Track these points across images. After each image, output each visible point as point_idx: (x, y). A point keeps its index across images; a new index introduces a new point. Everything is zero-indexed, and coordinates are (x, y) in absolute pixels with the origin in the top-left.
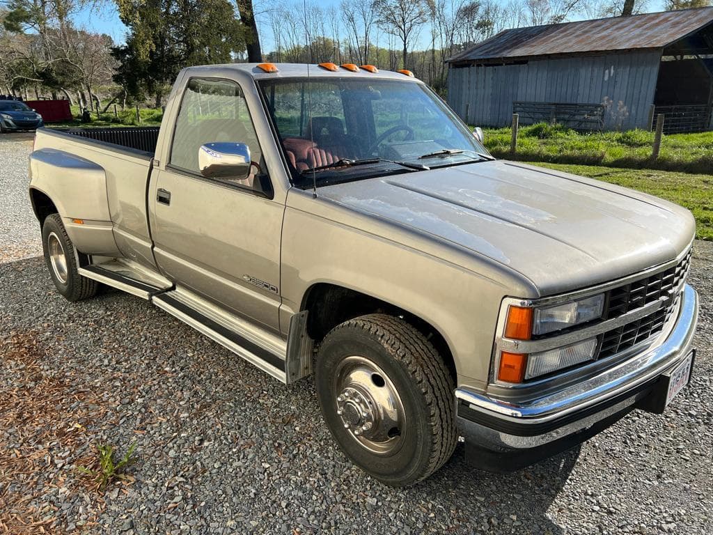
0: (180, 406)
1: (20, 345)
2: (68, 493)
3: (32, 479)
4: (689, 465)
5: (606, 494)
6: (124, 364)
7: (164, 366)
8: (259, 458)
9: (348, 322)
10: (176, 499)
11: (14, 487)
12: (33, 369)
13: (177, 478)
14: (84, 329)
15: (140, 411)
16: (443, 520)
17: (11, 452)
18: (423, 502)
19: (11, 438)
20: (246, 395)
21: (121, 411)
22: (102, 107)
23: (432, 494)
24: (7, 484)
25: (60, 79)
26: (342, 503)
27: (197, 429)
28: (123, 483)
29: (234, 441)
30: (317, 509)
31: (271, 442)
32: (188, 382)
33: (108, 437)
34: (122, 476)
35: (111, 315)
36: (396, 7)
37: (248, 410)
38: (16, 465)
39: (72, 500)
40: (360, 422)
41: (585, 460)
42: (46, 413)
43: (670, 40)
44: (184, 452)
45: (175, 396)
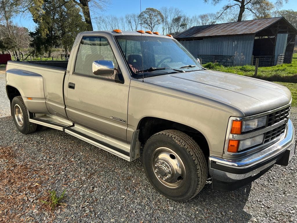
0: (81, 174)
1: (4, 152)
2: (37, 212)
3: (20, 207)
4: (295, 188)
5: (265, 201)
6: (53, 158)
7: (71, 159)
8: (119, 194)
9: (158, 133)
10: (87, 212)
11: (12, 211)
12: (12, 162)
13: (85, 203)
14: (32, 145)
15: (64, 177)
16: (202, 214)
17: (8, 196)
18: (193, 208)
19: (7, 191)
20: (109, 169)
21: (55, 177)
22: (25, 57)
23: (196, 204)
24: (9, 210)
25: (6, 45)
26: (159, 210)
27: (90, 183)
28: (62, 206)
29: (107, 187)
30: (148, 213)
31: (123, 187)
32: (83, 165)
33: (52, 188)
34: (61, 204)
35: (43, 139)
36: (148, 18)
37: (111, 175)
38: (11, 202)
39: (40, 215)
40: (166, 175)
41: (254, 188)
42: (21, 179)
43: (258, 31)
44: (86, 193)
45: (78, 171)
